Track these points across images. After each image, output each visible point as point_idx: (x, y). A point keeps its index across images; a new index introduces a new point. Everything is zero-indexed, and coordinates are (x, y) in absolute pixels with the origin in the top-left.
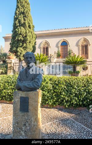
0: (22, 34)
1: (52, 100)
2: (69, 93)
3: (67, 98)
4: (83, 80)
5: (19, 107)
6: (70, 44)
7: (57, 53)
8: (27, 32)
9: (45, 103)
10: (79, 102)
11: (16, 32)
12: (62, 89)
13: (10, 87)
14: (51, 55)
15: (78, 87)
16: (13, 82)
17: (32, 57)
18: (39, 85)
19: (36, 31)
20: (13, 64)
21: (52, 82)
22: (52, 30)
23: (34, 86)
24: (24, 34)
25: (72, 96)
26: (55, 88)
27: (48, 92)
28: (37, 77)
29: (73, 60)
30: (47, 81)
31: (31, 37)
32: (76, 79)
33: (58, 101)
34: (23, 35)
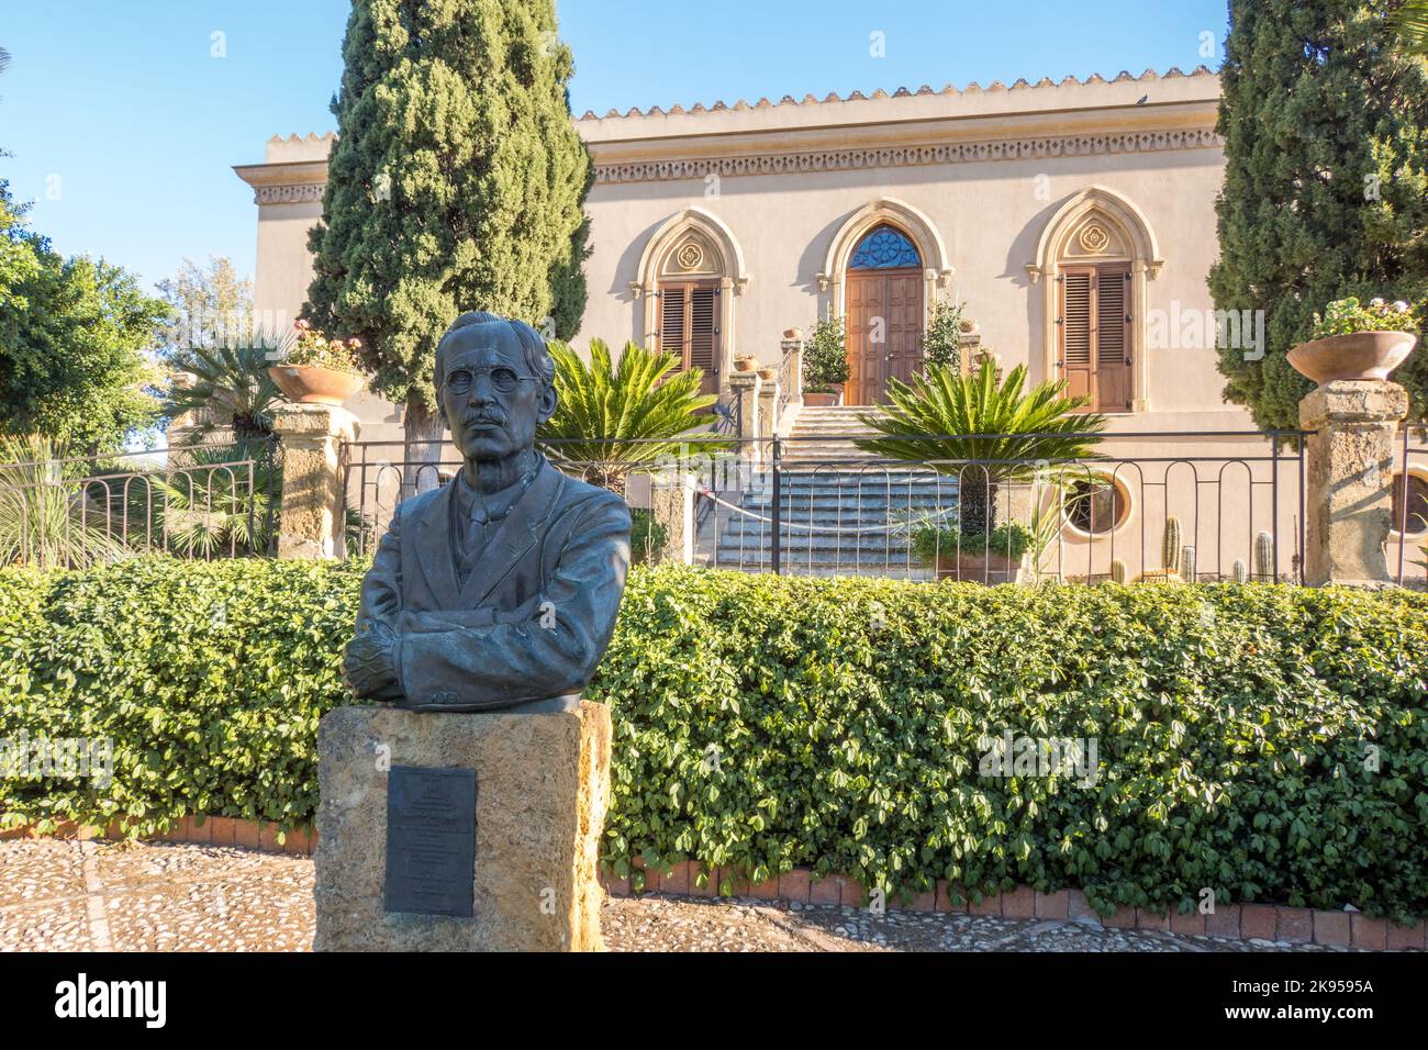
0: (440, 137)
1: (729, 821)
2: (905, 748)
3: (883, 802)
4: (1049, 621)
5: (373, 866)
6: (951, 260)
7: (810, 351)
8: (498, 114)
9: (667, 850)
10: (1005, 840)
11: (371, 114)
12: (835, 712)
13: (305, 682)
14: (741, 365)
15: (1000, 684)
16: (331, 637)
17: (511, 365)
18: (583, 653)
19: (589, 116)
20: (343, 448)
21: (736, 640)
22: (763, 103)
23: (531, 657)
24: (458, 138)
25: (936, 777)
26: (771, 701)
27: (699, 740)
28: (565, 575)
29: (964, 419)
30: (686, 623)
31: (538, 178)
32: (986, 607)
33: (793, 832)
34: (454, 149)
